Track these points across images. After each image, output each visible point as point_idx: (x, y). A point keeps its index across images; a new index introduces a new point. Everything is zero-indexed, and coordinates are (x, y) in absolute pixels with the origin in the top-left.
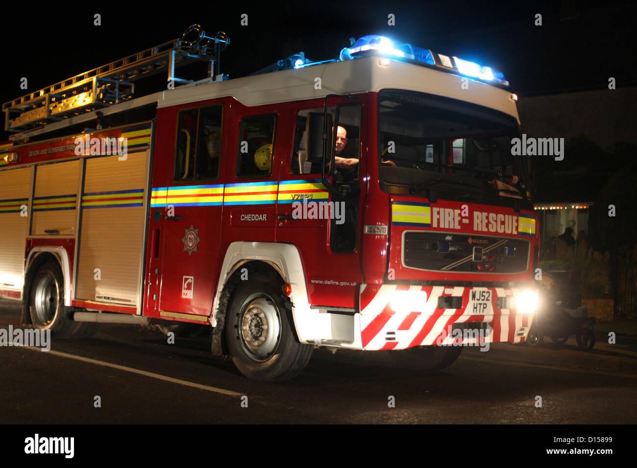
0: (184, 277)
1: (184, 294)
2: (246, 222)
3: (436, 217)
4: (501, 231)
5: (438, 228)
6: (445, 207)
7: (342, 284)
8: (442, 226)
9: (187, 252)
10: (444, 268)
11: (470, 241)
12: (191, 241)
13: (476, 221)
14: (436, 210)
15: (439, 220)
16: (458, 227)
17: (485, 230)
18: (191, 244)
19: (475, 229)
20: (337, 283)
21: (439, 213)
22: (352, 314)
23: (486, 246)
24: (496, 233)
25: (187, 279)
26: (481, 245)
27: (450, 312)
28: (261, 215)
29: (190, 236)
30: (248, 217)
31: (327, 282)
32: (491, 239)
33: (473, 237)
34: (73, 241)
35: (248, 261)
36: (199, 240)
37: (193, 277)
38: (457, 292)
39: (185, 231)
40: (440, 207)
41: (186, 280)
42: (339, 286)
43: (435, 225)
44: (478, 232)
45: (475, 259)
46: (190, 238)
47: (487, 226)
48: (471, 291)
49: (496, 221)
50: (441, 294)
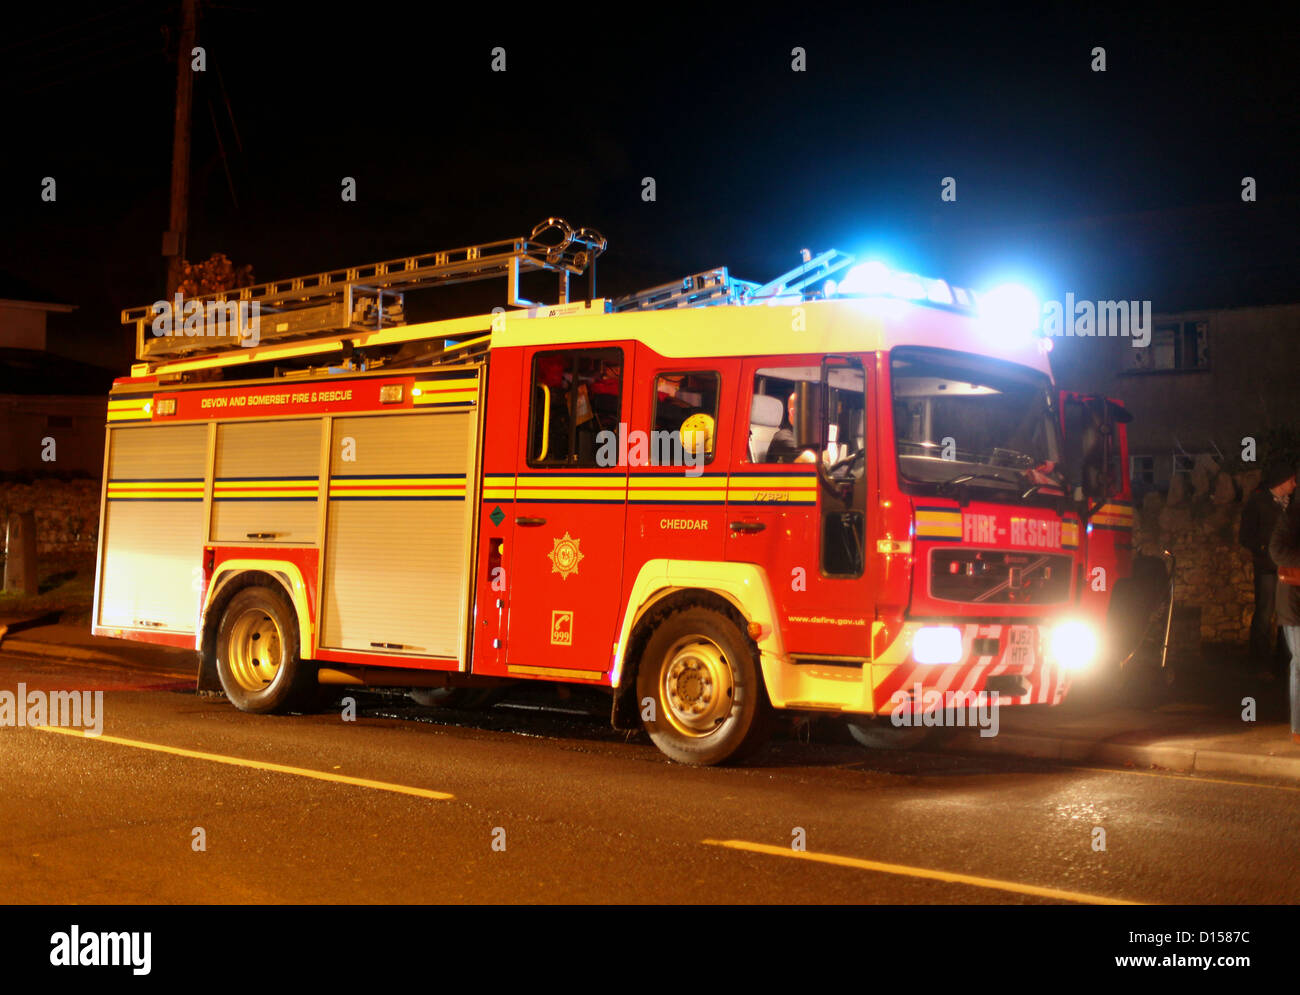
0: (554, 612)
1: (555, 638)
2: (671, 531)
3: (968, 527)
4: (1042, 544)
5: (971, 543)
6: (977, 513)
7: (841, 622)
8: (975, 540)
9: (558, 574)
10: (976, 599)
11: (1007, 559)
12: (566, 556)
13: (1014, 532)
14: (968, 517)
15: (971, 532)
16: (993, 541)
17: (1024, 543)
18: (566, 562)
19: (1013, 542)
20: (832, 621)
21: (971, 522)
22: (859, 665)
23: (1024, 566)
24: (1036, 547)
25: (560, 616)
26: (1019, 564)
27: (985, 660)
28: (697, 522)
29: (563, 550)
30: (674, 524)
31: (815, 620)
32: (1030, 556)
33: (1011, 554)
34: (315, 552)
35: (677, 589)
36: (581, 556)
37: (571, 613)
38: (994, 632)
39: (553, 542)
40: (971, 513)
41: (558, 617)
42: (836, 626)
43: (967, 539)
44: (1016, 547)
45: (1013, 585)
46: (563, 554)
47: (1027, 538)
48: (1010, 630)
49: (1036, 530)
50: (975, 636)
